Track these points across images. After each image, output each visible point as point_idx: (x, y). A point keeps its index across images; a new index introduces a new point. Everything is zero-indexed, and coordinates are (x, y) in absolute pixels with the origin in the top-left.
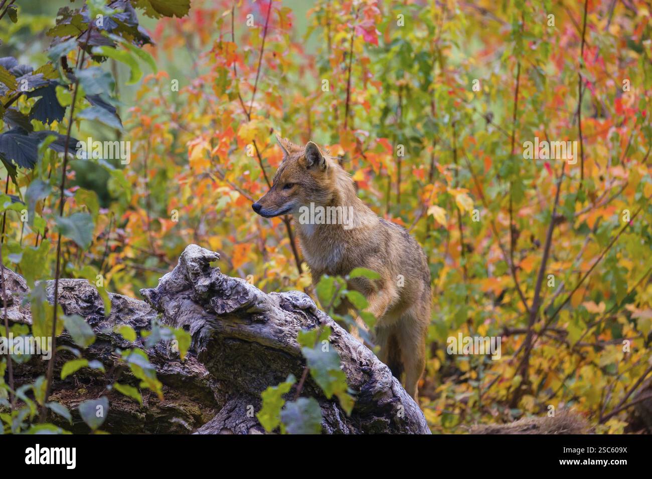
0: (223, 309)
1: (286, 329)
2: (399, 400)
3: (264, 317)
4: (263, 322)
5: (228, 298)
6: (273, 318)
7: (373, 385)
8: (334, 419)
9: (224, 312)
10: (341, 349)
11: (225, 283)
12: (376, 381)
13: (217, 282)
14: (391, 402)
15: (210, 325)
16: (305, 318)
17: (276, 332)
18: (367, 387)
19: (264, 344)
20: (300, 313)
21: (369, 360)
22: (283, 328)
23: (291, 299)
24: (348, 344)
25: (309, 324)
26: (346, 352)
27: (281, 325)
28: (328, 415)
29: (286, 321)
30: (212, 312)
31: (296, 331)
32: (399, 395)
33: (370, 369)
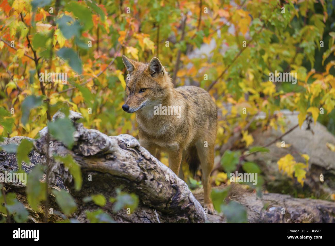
0: (88, 152)
1: (127, 163)
2: (194, 204)
3: (114, 156)
4: (113, 159)
5: (91, 145)
6: (119, 156)
7: (179, 196)
8: (155, 220)
9: (89, 154)
10: (159, 173)
11: (89, 135)
12: (180, 193)
13: (84, 135)
14: (189, 206)
15: (79, 163)
16: (136, 153)
17: (121, 166)
18: (175, 198)
19: (113, 174)
20: (132, 151)
21: (175, 179)
22: (125, 163)
23: (124, 141)
24: (162, 170)
25: (140, 158)
26: (161, 175)
27: (124, 160)
28: (152, 218)
29: (127, 158)
30: (81, 155)
31: (134, 164)
32: (193, 201)
33: (177, 185)
